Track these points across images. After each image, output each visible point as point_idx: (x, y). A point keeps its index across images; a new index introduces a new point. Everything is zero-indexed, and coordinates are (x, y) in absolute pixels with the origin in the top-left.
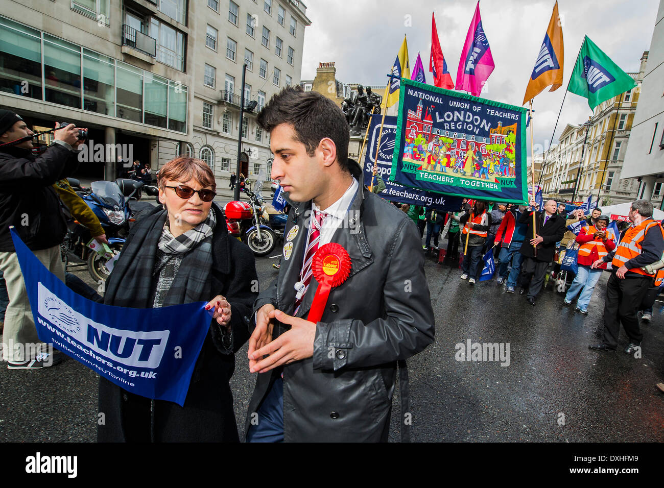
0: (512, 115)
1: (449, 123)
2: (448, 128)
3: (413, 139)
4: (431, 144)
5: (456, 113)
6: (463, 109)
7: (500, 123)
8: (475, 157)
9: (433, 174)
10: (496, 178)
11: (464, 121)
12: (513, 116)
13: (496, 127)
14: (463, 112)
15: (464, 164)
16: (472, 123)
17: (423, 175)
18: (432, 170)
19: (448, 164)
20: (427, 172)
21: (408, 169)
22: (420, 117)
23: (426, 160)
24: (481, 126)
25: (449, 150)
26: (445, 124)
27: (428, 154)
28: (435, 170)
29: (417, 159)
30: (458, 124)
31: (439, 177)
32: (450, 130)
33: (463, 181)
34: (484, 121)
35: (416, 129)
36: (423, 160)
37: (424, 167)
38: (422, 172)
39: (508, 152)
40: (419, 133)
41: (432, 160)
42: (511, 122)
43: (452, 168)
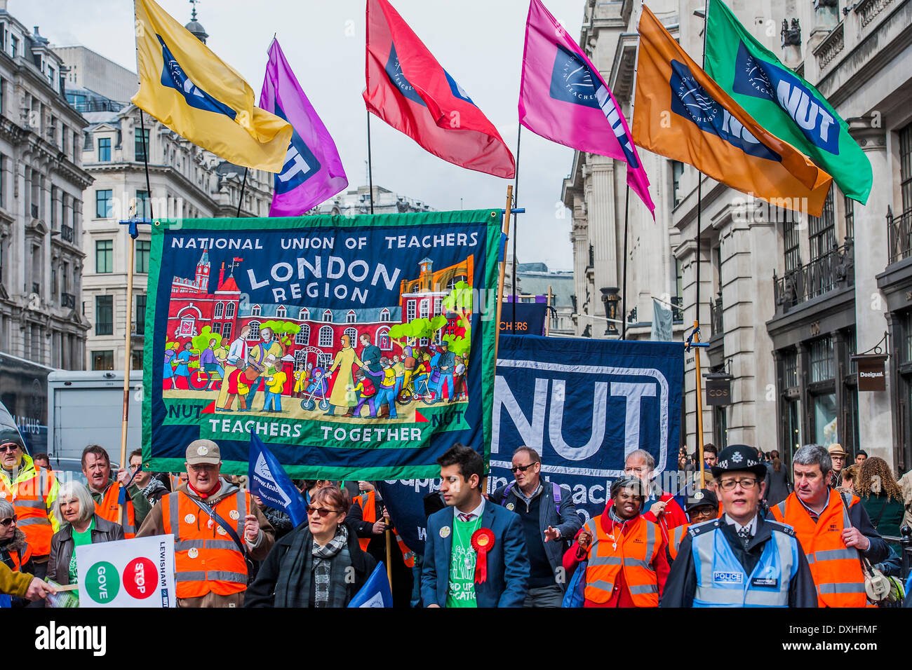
0: (459, 235)
1: (286, 286)
2: (284, 298)
3: (189, 340)
4: (238, 344)
5: (302, 262)
6: (320, 252)
7: (426, 265)
8: (360, 364)
9: (244, 419)
10: (417, 410)
11: (324, 279)
12: (462, 239)
13: (417, 273)
14: (318, 259)
15: (330, 384)
16: (345, 279)
17: (219, 426)
18: (241, 409)
19: (288, 388)
20: (229, 417)
21: (177, 416)
22: (204, 288)
23: (226, 385)
24: (374, 282)
25: (288, 350)
26: (275, 291)
27: (229, 370)
28: (249, 408)
29: (202, 386)
30: (309, 286)
31: (262, 425)
32: (290, 301)
33: (327, 429)
34: (381, 268)
35: (196, 315)
36: (217, 386)
37: (221, 404)
38: (216, 417)
39: (453, 336)
40: (205, 324)
41: (240, 385)
42: (457, 254)
43: (298, 396)
